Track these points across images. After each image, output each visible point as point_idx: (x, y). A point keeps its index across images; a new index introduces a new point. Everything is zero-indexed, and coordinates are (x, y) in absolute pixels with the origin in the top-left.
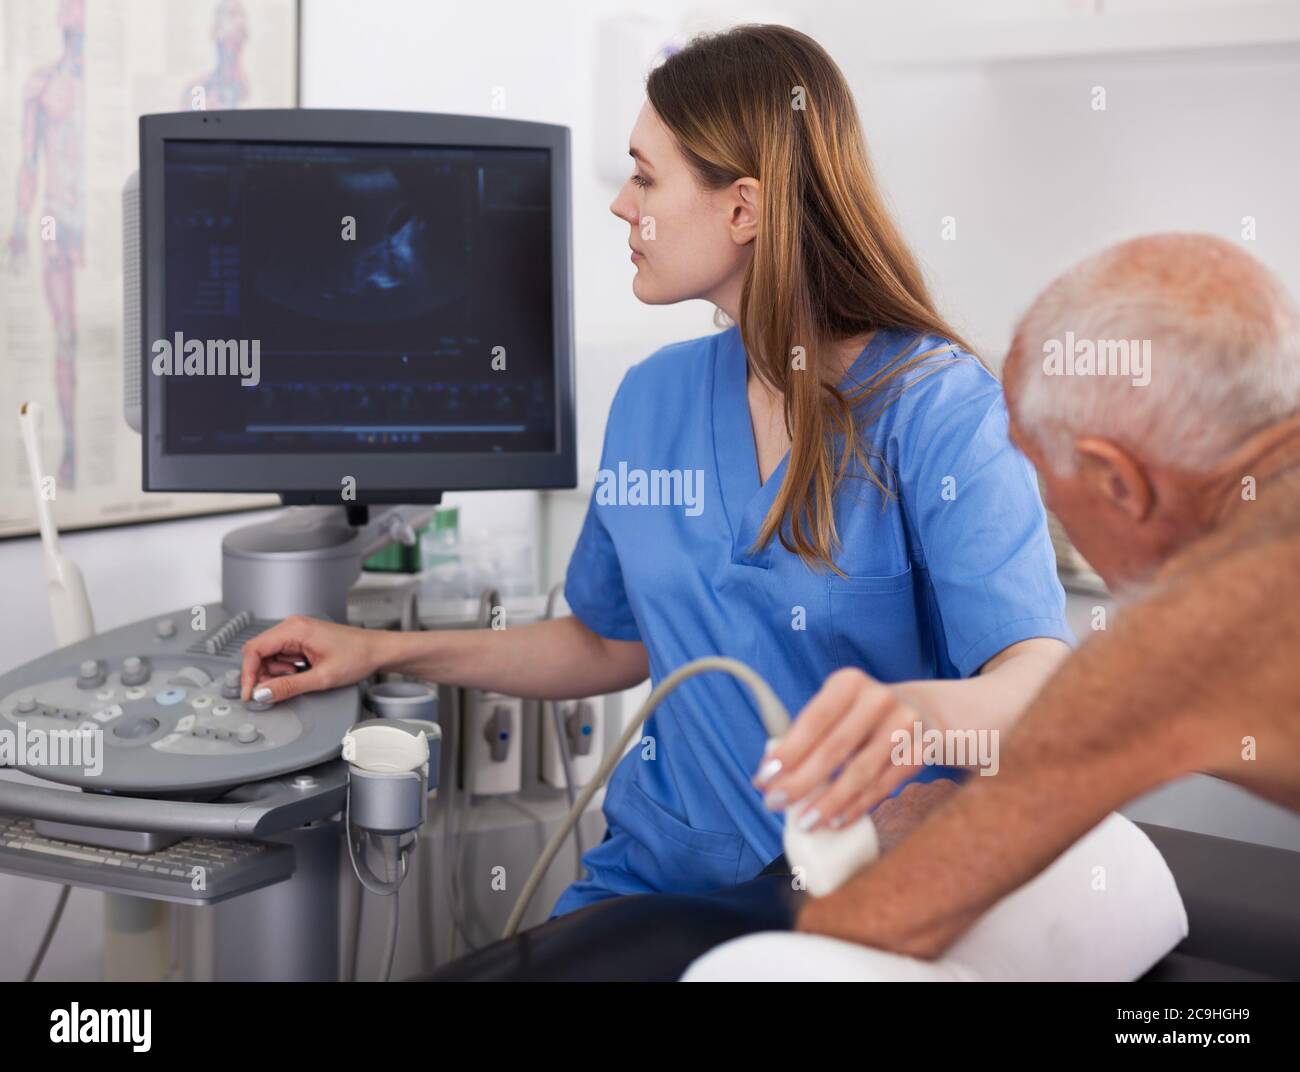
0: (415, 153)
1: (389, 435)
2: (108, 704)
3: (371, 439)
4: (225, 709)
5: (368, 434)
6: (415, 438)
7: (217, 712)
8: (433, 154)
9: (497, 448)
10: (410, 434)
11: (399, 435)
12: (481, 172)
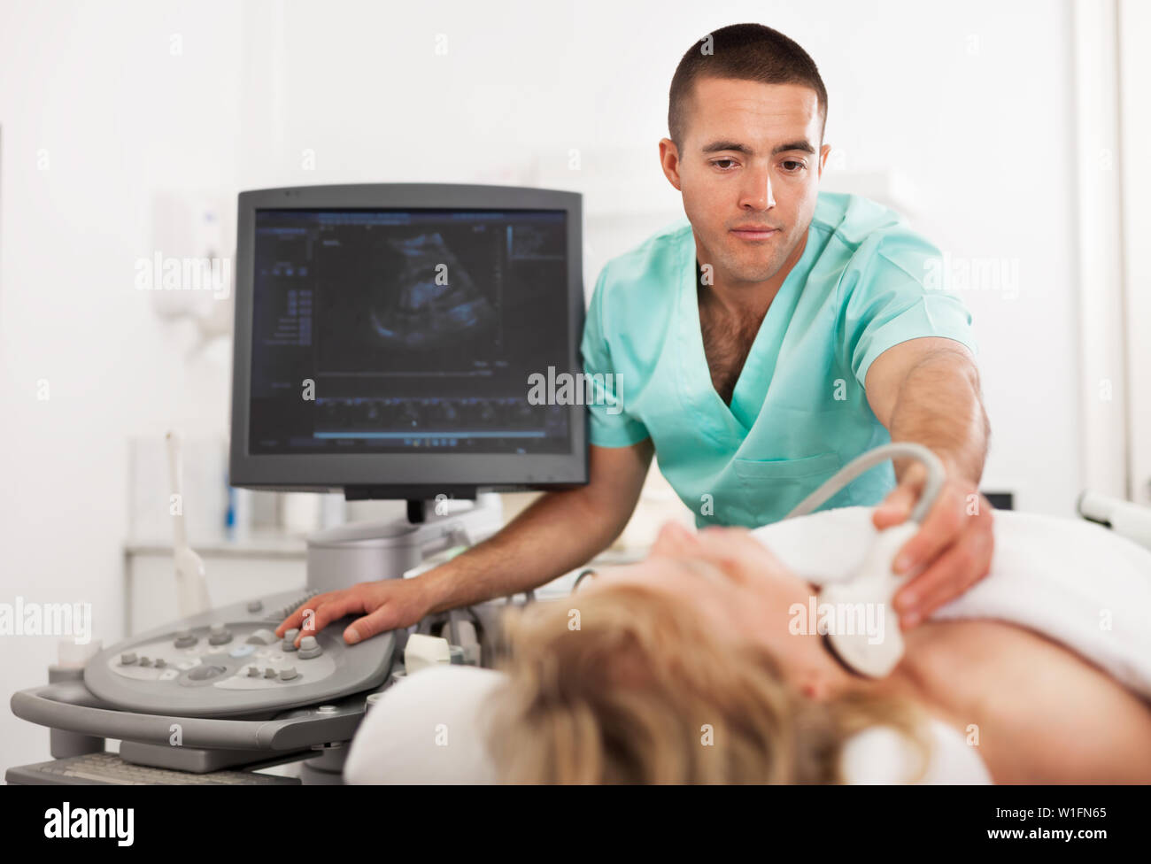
0: (456, 217)
1: (431, 440)
2: (193, 659)
3: (416, 444)
4: (279, 658)
5: (413, 439)
6: (453, 443)
7: (273, 660)
8: (471, 216)
9: (521, 451)
10: (448, 440)
11: (439, 440)
12: (510, 230)
